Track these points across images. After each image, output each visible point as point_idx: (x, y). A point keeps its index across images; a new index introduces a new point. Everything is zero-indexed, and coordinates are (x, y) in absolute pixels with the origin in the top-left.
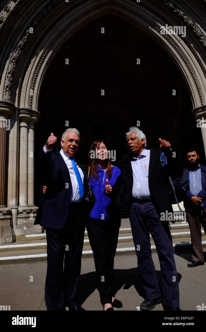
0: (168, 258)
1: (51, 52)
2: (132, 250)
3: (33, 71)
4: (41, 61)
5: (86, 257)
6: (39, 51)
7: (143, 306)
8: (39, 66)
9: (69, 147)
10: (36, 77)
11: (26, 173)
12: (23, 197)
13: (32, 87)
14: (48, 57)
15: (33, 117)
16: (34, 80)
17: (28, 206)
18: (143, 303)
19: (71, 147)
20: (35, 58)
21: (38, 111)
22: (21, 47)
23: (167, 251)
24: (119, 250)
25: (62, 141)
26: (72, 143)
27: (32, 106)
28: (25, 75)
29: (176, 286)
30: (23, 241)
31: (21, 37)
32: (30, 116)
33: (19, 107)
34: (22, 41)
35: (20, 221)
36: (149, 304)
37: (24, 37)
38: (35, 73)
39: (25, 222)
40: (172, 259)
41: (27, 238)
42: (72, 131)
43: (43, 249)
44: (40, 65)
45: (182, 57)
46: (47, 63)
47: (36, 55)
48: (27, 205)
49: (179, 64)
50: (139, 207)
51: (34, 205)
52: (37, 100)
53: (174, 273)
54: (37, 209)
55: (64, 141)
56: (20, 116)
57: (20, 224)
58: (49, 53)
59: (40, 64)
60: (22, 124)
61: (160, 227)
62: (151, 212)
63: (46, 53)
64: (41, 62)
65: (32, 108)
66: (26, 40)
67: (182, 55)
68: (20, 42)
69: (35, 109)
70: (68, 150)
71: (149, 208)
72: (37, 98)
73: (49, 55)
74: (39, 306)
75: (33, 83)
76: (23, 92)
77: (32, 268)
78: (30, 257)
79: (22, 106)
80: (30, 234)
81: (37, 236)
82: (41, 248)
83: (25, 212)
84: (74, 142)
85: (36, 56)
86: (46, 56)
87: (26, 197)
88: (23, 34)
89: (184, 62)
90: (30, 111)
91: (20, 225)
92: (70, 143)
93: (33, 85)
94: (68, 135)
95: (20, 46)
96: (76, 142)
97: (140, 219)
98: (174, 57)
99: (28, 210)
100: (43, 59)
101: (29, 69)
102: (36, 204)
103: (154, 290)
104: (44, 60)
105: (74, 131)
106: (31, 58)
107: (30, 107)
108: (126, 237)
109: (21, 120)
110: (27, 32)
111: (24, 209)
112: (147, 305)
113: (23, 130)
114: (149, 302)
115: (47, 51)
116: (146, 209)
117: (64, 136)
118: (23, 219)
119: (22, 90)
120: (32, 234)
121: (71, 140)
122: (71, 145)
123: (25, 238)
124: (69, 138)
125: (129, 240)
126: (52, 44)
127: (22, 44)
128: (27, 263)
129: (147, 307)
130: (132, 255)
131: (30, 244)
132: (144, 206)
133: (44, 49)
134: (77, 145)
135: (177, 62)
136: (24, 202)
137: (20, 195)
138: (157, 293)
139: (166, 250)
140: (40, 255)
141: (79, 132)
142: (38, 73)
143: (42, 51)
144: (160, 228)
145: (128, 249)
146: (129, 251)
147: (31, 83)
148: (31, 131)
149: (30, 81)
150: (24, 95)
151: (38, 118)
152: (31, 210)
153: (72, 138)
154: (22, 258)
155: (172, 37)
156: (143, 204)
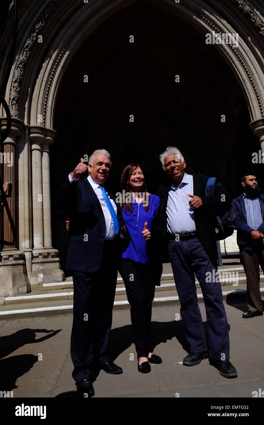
0: (215, 303)
1: (67, 53)
2: (174, 300)
3: (45, 79)
4: (56, 65)
5: (118, 308)
6: (52, 52)
7: (187, 361)
8: (53, 72)
9: (98, 171)
10: (49, 86)
11: (41, 207)
12: (38, 238)
13: (45, 99)
14: (64, 59)
15: (48, 138)
16: (47, 90)
17: (45, 249)
18: (186, 358)
19: (100, 171)
20: (47, 62)
21: (53, 130)
22: (29, 47)
23: (214, 296)
24: (159, 299)
25: (89, 166)
26: (101, 166)
27: (45, 123)
28: (36, 83)
29: (225, 335)
30: (39, 291)
31: (29, 35)
32: (43, 136)
33: (30, 124)
34: (30, 39)
35: (35, 267)
36: (194, 359)
37: (32, 35)
38: (48, 81)
39: (41, 268)
40: (220, 305)
41: (44, 287)
42: (101, 152)
43: (65, 301)
44: (54, 70)
45: (237, 55)
46: (63, 67)
47: (48, 57)
48: (43, 248)
49: (233, 64)
50: (181, 245)
51: (52, 247)
52: (52, 115)
53: (223, 321)
54: (56, 253)
55: (92, 165)
56: (30, 136)
57: (35, 270)
58: (65, 54)
59: (54, 68)
60: (34, 146)
61: (206, 267)
62: (197, 250)
63: (61, 55)
64: (55, 67)
65: (46, 125)
66: (35, 38)
67: (236, 52)
68: (28, 42)
69: (50, 127)
70: (97, 175)
71: (193, 245)
72: (52, 113)
73: (65, 56)
74: (63, 363)
75: (46, 94)
76: (34, 105)
77: (52, 322)
78: (49, 310)
79: (32, 124)
80: (49, 283)
81: (57, 285)
82: (62, 300)
83: (42, 256)
84: (104, 165)
85: (49, 59)
86: (61, 58)
87: (42, 237)
88: (31, 31)
89: (238, 61)
90: (43, 130)
91: (35, 272)
92: (99, 167)
93: (47, 96)
94: (96, 158)
95: (27, 46)
96: (107, 165)
97: (182, 258)
98: (226, 55)
99: (45, 253)
100: (57, 62)
101: (40, 76)
102: (54, 246)
103: (200, 342)
104: (59, 64)
105: (103, 152)
106: (43, 61)
107: (42, 125)
108: (167, 285)
109: (32, 141)
110: (36, 27)
111: (40, 252)
112: (191, 359)
113: (36, 155)
114: (194, 356)
115: (62, 52)
116: (189, 247)
117: (91, 159)
118: (40, 265)
119: (33, 103)
120: (51, 283)
121: (101, 164)
122: (100, 169)
123: (43, 287)
124: (98, 162)
125: (170, 288)
126: (68, 43)
127: (30, 43)
128: (46, 316)
129: (191, 361)
130: (174, 305)
131: (49, 295)
132: (188, 243)
133: (59, 49)
134: (108, 169)
135: (230, 61)
136: (39, 244)
137: (34, 236)
138: (204, 346)
139: (214, 294)
140: (61, 307)
141: (109, 154)
142: (52, 81)
143: (56, 52)
144: (207, 269)
145: (169, 298)
146: (170, 301)
147: (43, 93)
148: (46, 155)
149: (42, 92)
150: (36, 110)
151: (54, 138)
152: (49, 254)
153: (101, 160)
154: (40, 311)
155: (223, 29)
156: (186, 241)
